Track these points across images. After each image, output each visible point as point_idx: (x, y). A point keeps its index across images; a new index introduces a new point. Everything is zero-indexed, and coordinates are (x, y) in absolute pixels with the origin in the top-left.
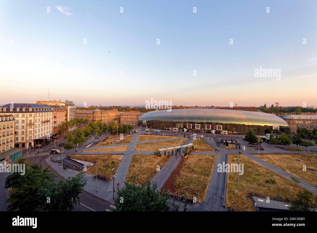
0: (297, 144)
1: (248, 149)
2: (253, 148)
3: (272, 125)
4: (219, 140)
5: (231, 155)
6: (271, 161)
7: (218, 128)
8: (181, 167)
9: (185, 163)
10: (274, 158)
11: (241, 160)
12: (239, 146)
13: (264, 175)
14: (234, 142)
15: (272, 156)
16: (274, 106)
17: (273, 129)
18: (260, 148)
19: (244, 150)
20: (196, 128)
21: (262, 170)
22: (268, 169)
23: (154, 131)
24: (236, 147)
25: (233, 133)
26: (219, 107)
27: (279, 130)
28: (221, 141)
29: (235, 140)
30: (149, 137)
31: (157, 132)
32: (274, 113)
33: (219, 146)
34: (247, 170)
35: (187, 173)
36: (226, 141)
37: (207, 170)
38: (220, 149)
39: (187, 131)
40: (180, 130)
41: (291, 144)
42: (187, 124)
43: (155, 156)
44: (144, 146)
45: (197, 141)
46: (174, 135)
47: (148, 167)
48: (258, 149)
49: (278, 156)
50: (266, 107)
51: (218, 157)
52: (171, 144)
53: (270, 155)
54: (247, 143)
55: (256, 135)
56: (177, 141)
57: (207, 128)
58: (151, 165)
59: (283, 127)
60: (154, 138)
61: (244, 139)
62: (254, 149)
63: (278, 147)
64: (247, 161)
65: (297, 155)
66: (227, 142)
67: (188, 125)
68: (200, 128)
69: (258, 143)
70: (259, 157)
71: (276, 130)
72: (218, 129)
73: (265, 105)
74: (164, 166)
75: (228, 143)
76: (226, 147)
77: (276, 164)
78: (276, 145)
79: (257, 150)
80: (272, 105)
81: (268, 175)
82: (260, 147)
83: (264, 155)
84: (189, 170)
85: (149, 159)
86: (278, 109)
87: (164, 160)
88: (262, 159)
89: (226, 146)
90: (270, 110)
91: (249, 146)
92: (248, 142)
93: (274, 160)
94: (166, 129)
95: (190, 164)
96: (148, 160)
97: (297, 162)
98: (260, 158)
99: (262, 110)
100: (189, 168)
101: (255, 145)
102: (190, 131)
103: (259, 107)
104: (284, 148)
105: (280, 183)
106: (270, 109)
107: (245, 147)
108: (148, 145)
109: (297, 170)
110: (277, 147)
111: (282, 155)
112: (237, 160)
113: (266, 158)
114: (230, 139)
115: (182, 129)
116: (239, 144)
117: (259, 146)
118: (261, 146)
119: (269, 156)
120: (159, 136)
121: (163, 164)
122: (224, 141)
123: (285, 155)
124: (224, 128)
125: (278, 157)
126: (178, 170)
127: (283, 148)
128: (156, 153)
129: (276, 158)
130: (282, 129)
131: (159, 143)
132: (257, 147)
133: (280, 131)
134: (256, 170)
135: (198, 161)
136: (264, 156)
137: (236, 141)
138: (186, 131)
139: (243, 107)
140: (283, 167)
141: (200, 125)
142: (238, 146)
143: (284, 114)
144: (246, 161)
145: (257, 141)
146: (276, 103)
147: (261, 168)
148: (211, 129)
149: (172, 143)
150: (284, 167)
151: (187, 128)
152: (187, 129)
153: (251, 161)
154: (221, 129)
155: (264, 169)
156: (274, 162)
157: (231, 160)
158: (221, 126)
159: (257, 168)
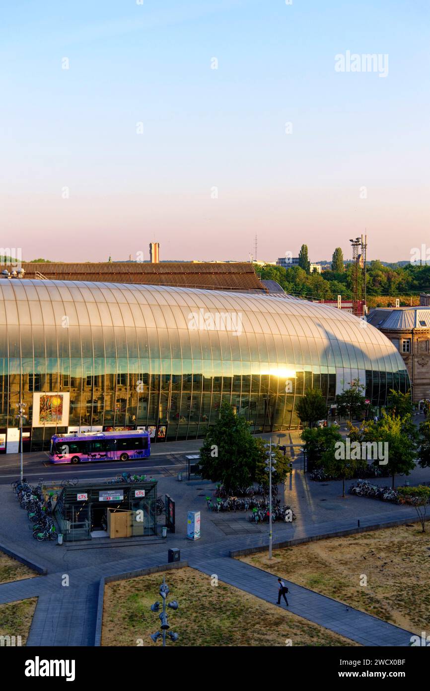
1: (216, 523)
2: (238, 514)
3: (332, 371)
4: (51, 492)
5: (123, 583)
6: (327, 577)
7: (41, 409)
10: (339, 557)
11: (180, 602)
12: (168, 519)
14: (140, 493)
15: (332, 549)
16: (345, 259)
17: (339, 392)
18: (274, 512)
19: (196, 536)
22: (316, 626)
24: (151, 525)
26: (48, 264)
27: (363, 394)
28: (59, 499)
29: (147, 478)
32: (343, 301)
33: (51, 538)
36: (93, 492)
38: (58, 554)
41: (413, 466)
48: (266, 519)
49: (360, 541)
50: (309, 263)
51: (41, 616)
53: (324, 543)
54: (210, 487)
55: (254, 437)
59: (383, 374)
61: (193, 469)
62: (243, 519)
63: (358, 490)
64: (210, 603)
66: (101, 499)
69: (266, 484)
70: (269, 563)
71: (350, 396)
72: (42, 418)
73: (304, 249)
75: (107, 504)
76: (95, 534)
77: (350, 591)
78: (348, 484)
79: (261, 527)
80: (337, 254)
82: (277, 503)
83: (295, 550)
86: (363, 274)
88: (288, 572)
89: (92, 530)
90: (328, 284)
91: (223, 510)
92: (214, 481)
93: (342, 567)
98: (278, 570)
99: (286, 283)
101: (249, 495)
103: (276, 268)
104: (386, 495)
106: (325, 275)
107: (197, 516)
110: (353, 493)
111: (377, 533)
112: (156, 608)
113: (305, 567)
114: (115, 479)
116: (169, 501)
117: (269, 501)
118: (278, 497)
119: (319, 549)
122: (82, 497)
123: (388, 532)
124: (82, 405)
125: (358, 548)
127: (379, 497)
129: (348, 556)
130: (376, 387)
132: (264, 506)
133: (367, 402)
136: (297, 555)
137: (150, 488)
139: (189, 265)
140: (378, 601)
142: (162, 519)
143: (389, 305)
144: (203, 607)
145: (263, 471)
146: (356, 243)
147: (283, 628)
150: (385, 602)
153: (229, 600)
154: (60, 419)
155: (296, 634)
156: (342, 581)
157: (123, 615)
158: (61, 398)
159: (263, 634)
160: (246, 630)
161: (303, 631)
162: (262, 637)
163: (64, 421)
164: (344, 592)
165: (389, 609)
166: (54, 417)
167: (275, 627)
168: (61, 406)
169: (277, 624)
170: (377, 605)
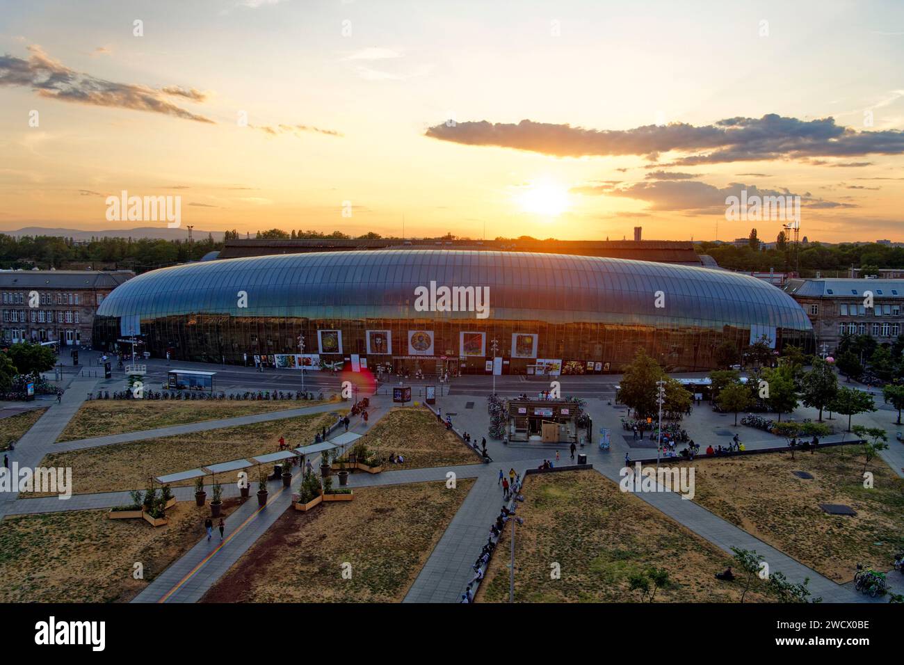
0: (819, 407)
3: (749, 327)
7: (517, 345)
8: (270, 557)
9: (297, 534)
12: (588, 432)
13: (648, 552)
14: (565, 411)
15: (711, 466)
16: (787, 240)
17: (751, 342)
20: (412, 350)
21: (649, 533)
23: (175, 374)
24: (573, 435)
25: (585, 369)
27: (772, 346)
30: (138, 411)
31: (192, 380)
32: (775, 272)
34: (586, 538)
35: (291, 588)
36: (530, 407)
37: (398, 559)
39: (365, 366)
40: (331, 366)
41: (796, 406)
42: (368, 332)
43: (137, 514)
44: (92, 466)
45: (401, 420)
46: (285, 392)
47: (79, 577)
49: (736, 462)
51: (473, 491)
52: (256, 441)
56: (291, 425)
57: (467, 348)
58: (97, 565)
60: (169, 416)
63: (748, 421)
64: (600, 498)
65: (808, 453)
66: (536, 413)
67: (373, 337)
68: (430, 351)
71: (760, 348)
72: (519, 352)
73: (754, 232)
74: (176, 565)
75: (540, 417)
76: (532, 438)
78: (741, 416)
81: (662, 553)
84: (304, 569)
85: (94, 535)
87: (187, 530)
89: (530, 434)
92: (632, 407)
94: (257, 359)
95: (324, 537)
96: (87, 541)
97: (796, 481)
100: (310, 559)
102: (380, 369)
104: (770, 427)
105: (700, 581)
108: (117, 455)
109: (783, 517)
110: (744, 422)
111: (753, 456)
115: (341, 358)
120: (199, 403)
121: (173, 554)
122: (522, 410)
125: (732, 467)
126: (248, 575)
127: (764, 428)
128: (143, 499)
129: (723, 472)
130: (785, 340)
131: (186, 440)
133: (774, 353)
134: (622, 537)
135: (370, 519)
137: (573, 409)
138: (362, 370)
140: (734, 510)
141: (431, 334)
144: (593, 500)
148: (483, 354)
149: (264, 437)
150: (740, 511)
151: (369, 352)
152: (365, 360)
153: (615, 497)
154: (531, 353)
155: (657, 528)
156: (711, 491)
157: (532, 499)
158: (532, 338)
159: (631, 525)
160: (620, 520)
161: (665, 526)
162: (630, 527)
163: (534, 355)
164: (708, 500)
165: (741, 515)
166: (527, 351)
167: (643, 521)
168: (531, 344)
169: (645, 519)
170: (732, 513)
